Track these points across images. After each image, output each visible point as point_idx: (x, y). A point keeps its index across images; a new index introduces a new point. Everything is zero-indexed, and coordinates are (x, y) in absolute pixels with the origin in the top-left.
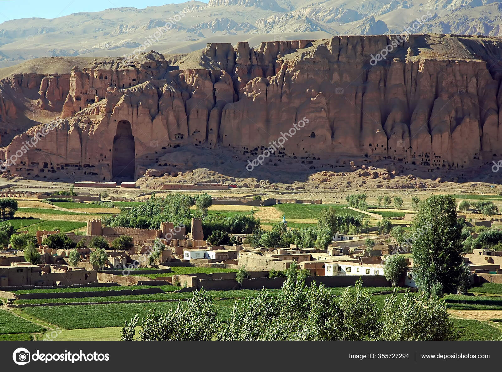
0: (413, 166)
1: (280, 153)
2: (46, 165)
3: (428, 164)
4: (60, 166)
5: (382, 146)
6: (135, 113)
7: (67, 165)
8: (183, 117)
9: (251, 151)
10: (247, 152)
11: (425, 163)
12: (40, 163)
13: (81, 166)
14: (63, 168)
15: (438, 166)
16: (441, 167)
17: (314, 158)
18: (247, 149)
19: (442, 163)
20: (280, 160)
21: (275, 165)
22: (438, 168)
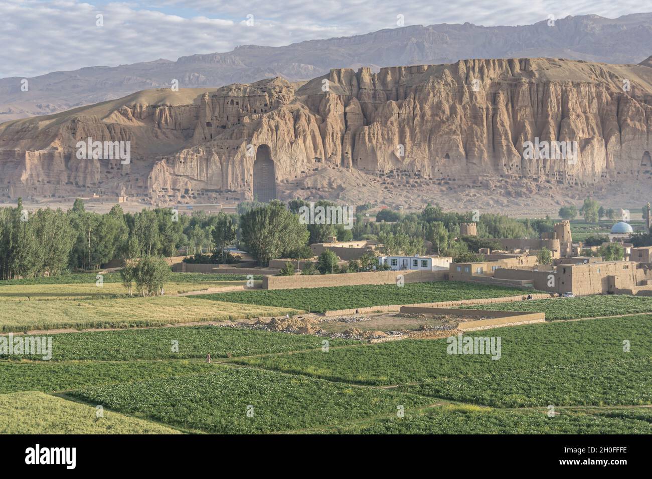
0: (548, 185)
1: (415, 175)
2: (187, 191)
3: (562, 183)
4: (200, 192)
5: (517, 166)
6: (275, 136)
7: (207, 191)
8: (319, 140)
9: (387, 174)
10: (383, 175)
11: (558, 182)
12: (181, 190)
13: (222, 192)
14: (203, 194)
15: (571, 185)
16: (573, 185)
17: (450, 179)
18: (383, 171)
19: (574, 182)
20: (416, 182)
21: (412, 186)
22: (571, 186)
